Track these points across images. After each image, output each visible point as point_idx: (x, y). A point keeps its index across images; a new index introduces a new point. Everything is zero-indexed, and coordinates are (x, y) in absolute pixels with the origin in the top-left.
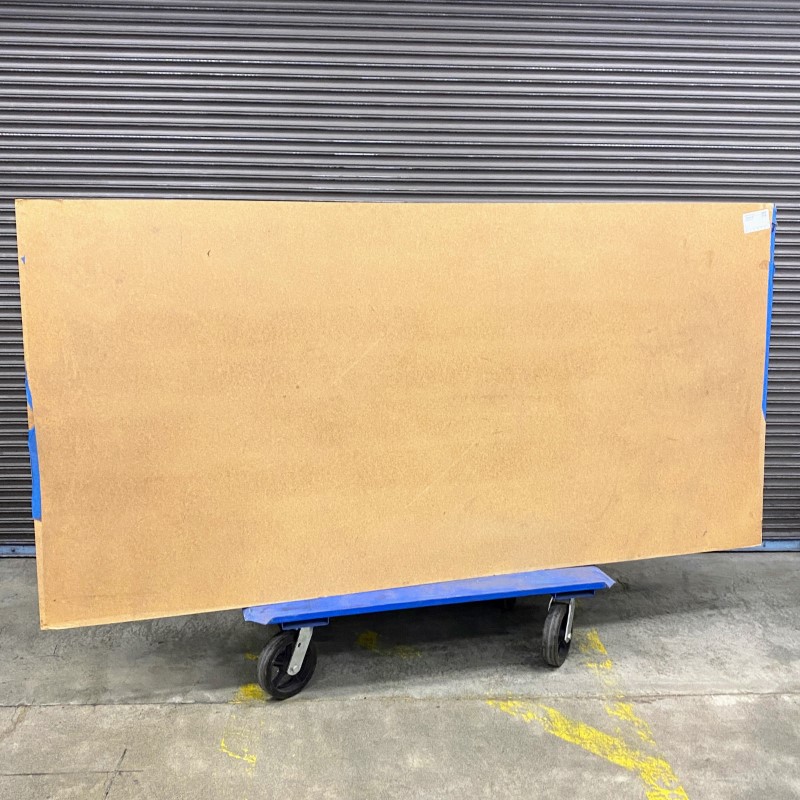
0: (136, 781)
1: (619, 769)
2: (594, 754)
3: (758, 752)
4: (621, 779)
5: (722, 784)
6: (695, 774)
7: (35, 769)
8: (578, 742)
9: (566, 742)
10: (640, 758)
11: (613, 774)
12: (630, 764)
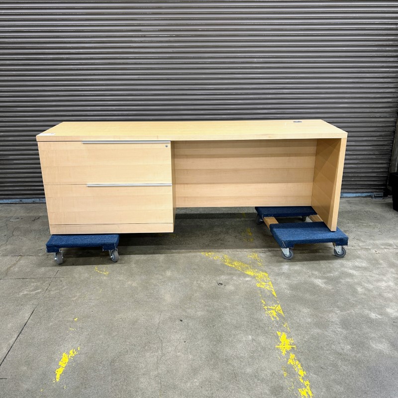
0: (61, 281)
1: (248, 276)
2: (239, 271)
3: (304, 270)
4: (247, 279)
5: (287, 281)
6: (277, 278)
7: (23, 277)
8: (234, 266)
9: (229, 266)
10: (257, 272)
11: (245, 277)
12: (252, 274)
